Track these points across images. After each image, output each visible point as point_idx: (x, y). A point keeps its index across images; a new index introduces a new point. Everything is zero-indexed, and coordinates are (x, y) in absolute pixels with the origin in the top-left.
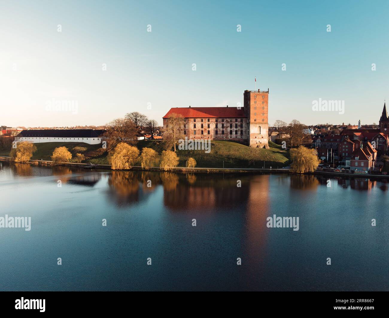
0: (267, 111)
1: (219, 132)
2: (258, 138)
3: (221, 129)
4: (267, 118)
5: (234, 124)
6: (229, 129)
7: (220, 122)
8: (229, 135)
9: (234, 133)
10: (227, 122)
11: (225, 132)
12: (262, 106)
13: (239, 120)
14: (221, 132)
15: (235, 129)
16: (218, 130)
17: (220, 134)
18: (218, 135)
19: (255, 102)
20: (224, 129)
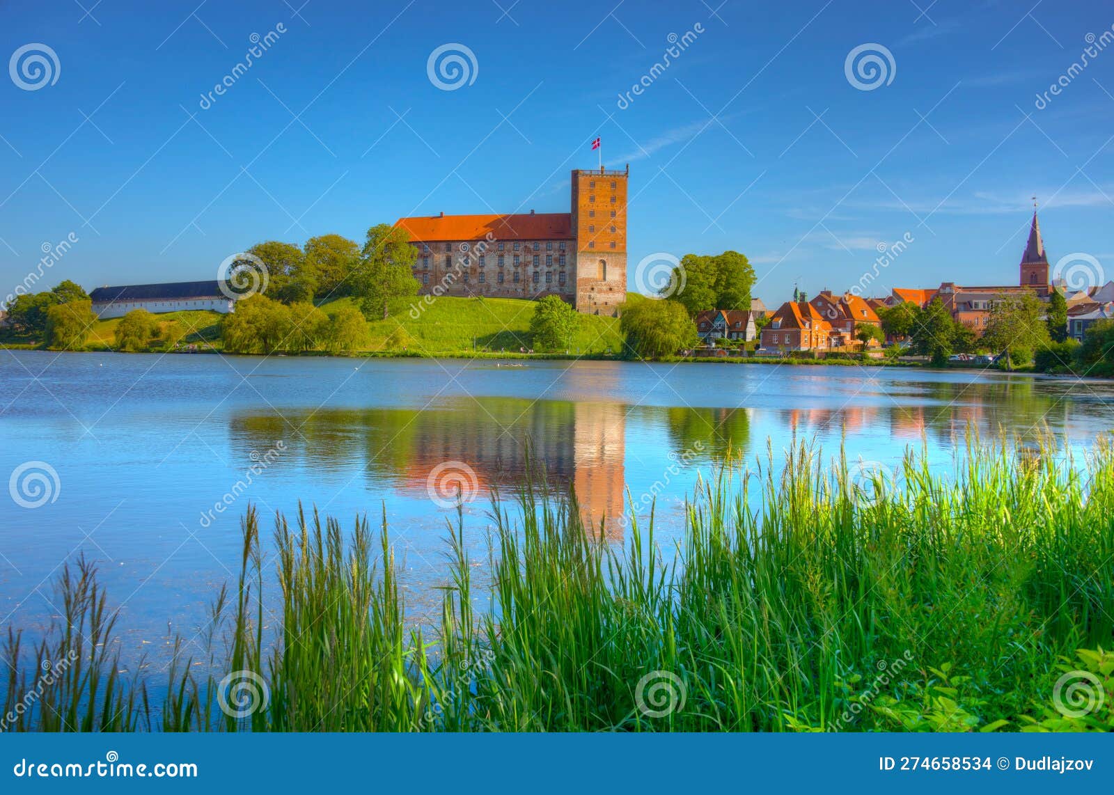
0: (625, 222)
1: (506, 278)
2: (600, 291)
3: (513, 269)
4: (624, 239)
5: (543, 257)
6: (531, 269)
7: (509, 251)
8: (532, 285)
9: (543, 279)
10: (527, 250)
11: (521, 277)
12: (610, 208)
13: (556, 245)
14: (511, 277)
15: (546, 269)
16: (505, 272)
17: (509, 282)
18: (505, 285)
19: (592, 199)
20: (520, 270)
